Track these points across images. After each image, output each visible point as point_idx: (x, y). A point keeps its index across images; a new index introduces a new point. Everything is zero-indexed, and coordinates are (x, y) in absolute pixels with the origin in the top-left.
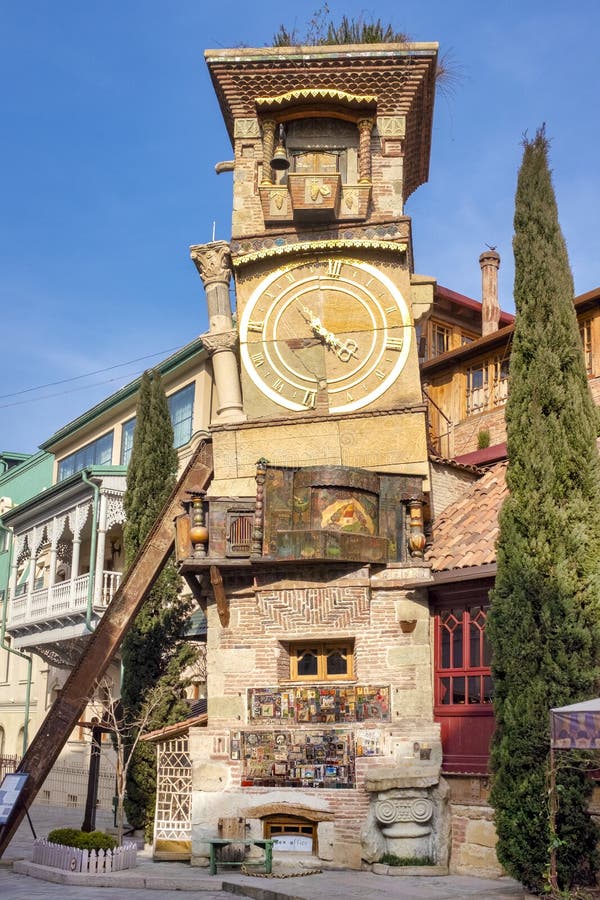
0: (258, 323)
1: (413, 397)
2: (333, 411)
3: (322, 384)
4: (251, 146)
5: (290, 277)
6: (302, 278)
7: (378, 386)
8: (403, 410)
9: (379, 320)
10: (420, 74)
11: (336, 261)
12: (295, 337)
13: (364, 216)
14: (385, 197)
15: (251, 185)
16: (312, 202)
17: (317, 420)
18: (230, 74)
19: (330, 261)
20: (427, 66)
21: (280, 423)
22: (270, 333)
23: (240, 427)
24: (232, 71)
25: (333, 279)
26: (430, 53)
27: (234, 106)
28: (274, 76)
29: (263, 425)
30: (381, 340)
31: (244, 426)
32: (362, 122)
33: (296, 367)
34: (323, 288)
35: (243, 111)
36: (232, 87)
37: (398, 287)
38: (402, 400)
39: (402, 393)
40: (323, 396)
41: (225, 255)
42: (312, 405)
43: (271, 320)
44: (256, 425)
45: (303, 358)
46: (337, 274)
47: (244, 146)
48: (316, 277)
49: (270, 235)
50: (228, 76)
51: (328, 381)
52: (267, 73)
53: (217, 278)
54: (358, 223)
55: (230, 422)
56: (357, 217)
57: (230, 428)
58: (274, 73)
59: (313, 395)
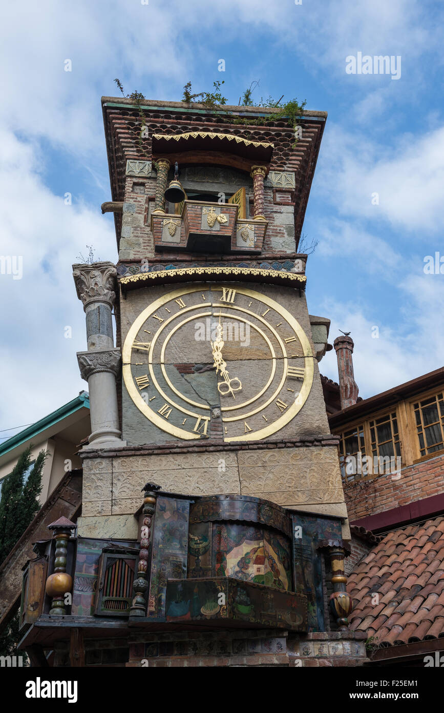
0: (144, 344)
1: (319, 430)
2: (227, 440)
3: (216, 412)
4: (143, 184)
5: (181, 303)
6: (194, 304)
7: (279, 417)
8: (312, 442)
9: (278, 349)
10: (309, 137)
11: (231, 291)
12: (185, 361)
13: (259, 250)
14: (278, 238)
15: (141, 217)
16: (209, 228)
17: (211, 449)
18: (126, 119)
19: (224, 290)
20: (317, 130)
21: (168, 451)
22: (157, 355)
23: (118, 454)
24: (128, 117)
25: (228, 307)
26: (320, 119)
27: (127, 149)
28: (169, 126)
29: (147, 452)
30: (280, 370)
31: (124, 453)
32: (256, 169)
33: (185, 392)
34: (215, 314)
35: (136, 154)
36: (126, 131)
37: (297, 319)
38: (308, 432)
39: (307, 426)
40: (217, 423)
41: (111, 276)
42: (205, 433)
43: (159, 343)
44: (138, 453)
45: (194, 384)
46: (232, 301)
47: (135, 184)
48: (209, 304)
49: (160, 261)
50: (123, 121)
51: (223, 409)
52: (163, 122)
53: (101, 298)
54: (254, 256)
55: (106, 446)
56: (253, 249)
57: (105, 454)
58: (168, 123)
59: (206, 423)
